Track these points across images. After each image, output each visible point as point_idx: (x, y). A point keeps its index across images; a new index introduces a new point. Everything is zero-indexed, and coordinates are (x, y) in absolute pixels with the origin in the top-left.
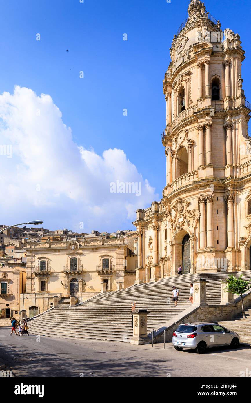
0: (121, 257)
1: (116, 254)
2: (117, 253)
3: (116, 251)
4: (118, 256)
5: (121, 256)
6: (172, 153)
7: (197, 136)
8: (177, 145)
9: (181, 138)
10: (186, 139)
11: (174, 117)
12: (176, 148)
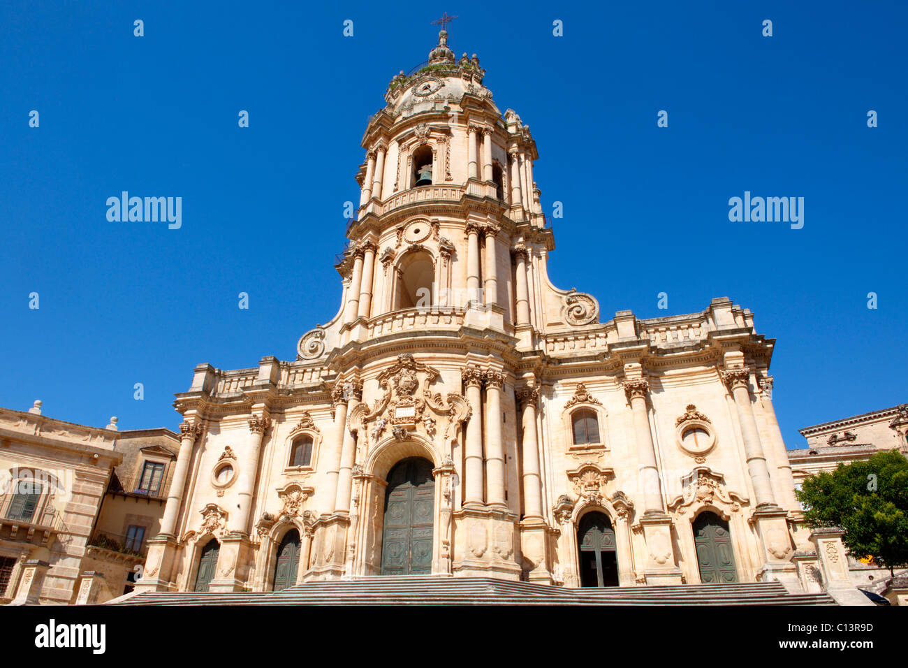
0: (91, 488)
1: (76, 477)
2: (80, 476)
3: (78, 467)
4: (83, 484)
5: (92, 485)
6: (386, 253)
7: (460, 241)
8: (403, 243)
9: (417, 231)
10: (434, 238)
11: (397, 190)
12: (397, 248)
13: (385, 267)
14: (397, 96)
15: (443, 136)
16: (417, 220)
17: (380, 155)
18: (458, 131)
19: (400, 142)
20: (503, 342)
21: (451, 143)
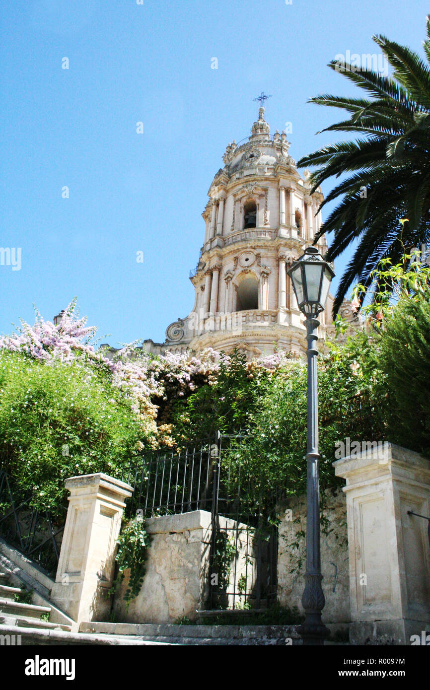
6: (227, 274)
7: (274, 266)
8: (238, 267)
9: (247, 260)
10: (258, 265)
11: (233, 230)
12: (234, 270)
13: (227, 283)
14: (231, 159)
15: (263, 193)
16: (247, 252)
17: (221, 203)
18: (272, 189)
19: (235, 195)
20: (300, 333)
21: (268, 198)
